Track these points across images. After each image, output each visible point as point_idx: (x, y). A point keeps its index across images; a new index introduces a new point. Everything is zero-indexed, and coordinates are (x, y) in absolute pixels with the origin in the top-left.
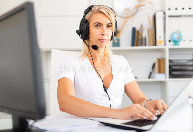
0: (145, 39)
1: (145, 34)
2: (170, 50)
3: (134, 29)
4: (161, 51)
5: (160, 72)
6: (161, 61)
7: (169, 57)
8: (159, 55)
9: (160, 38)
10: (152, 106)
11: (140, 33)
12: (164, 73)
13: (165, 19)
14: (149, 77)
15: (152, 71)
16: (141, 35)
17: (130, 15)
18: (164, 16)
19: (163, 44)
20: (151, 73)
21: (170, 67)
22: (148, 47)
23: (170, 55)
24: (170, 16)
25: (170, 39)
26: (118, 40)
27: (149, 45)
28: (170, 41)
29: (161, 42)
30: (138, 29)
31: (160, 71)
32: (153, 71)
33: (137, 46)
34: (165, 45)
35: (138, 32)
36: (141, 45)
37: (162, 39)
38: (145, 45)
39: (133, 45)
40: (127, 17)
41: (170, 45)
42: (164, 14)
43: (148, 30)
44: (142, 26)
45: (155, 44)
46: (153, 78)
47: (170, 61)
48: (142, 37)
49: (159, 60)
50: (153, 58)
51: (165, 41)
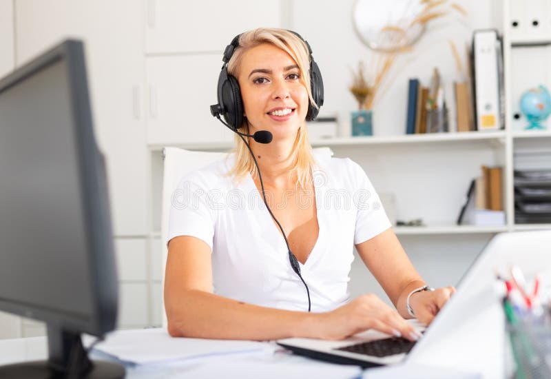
0: (445, 110)
1: (445, 97)
2: (517, 141)
3: (414, 85)
4: (493, 144)
5: (489, 206)
6: (492, 175)
7: (515, 162)
8: (488, 159)
9: (488, 107)
11: (431, 95)
12: (502, 208)
13: (501, 53)
14: (460, 221)
15: (468, 202)
16: (434, 102)
17: (403, 42)
18: (498, 44)
19: (497, 125)
20: (464, 210)
21: (517, 191)
22: (453, 135)
23: (515, 155)
24: (515, 45)
25: (517, 111)
26: (368, 117)
27: (458, 130)
28: (517, 117)
29: (489, 120)
30: (425, 82)
31: (491, 204)
32: (471, 201)
33: (423, 131)
34: (503, 128)
35: (426, 92)
36: (434, 130)
37: (494, 111)
38: (446, 129)
39: (411, 129)
40: (394, 51)
41: (517, 129)
42: (500, 39)
43: (455, 85)
44: (437, 78)
45: (474, 127)
46: (468, 223)
47: (517, 174)
48: (435, 107)
49: (488, 172)
50: (471, 167)
51: (502, 117)
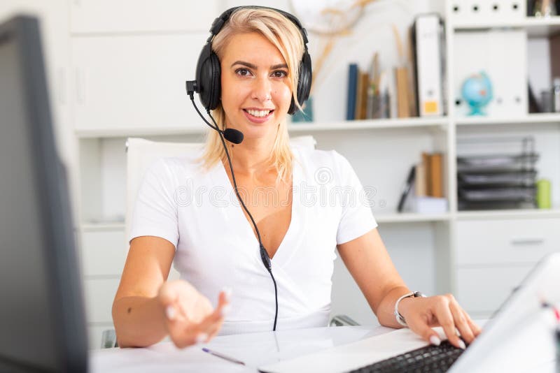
0: (387, 98)
1: (386, 83)
2: (461, 128)
3: (353, 69)
4: (434, 131)
5: (430, 193)
6: (432, 161)
7: (458, 149)
8: (427, 144)
9: (430, 93)
10: (422, 315)
11: (372, 79)
12: (442, 195)
13: (443, 37)
14: (400, 208)
15: (409, 190)
16: (376, 87)
17: (342, 26)
18: (440, 29)
19: (439, 110)
20: (404, 198)
21: (460, 177)
22: (394, 122)
23: (459, 142)
24: (458, 31)
25: (458, 97)
27: (399, 116)
28: (458, 103)
29: (432, 107)
30: (364, 67)
31: (432, 190)
32: (411, 190)
33: (364, 117)
34: (445, 114)
35: (366, 77)
36: (375, 116)
37: (437, 97)
38: (388, 115)
39: (351, 116)
40: (332, 34)
41: (459, 115)
42: (442, 22)
43: (396, 71)
44: (375, 60)
45: (416, 112)
46: (410, 210)
47: (460, 161)
48: (377, 93)
49: (428, 159)
50: (411, 153)
51: (445, 103)
